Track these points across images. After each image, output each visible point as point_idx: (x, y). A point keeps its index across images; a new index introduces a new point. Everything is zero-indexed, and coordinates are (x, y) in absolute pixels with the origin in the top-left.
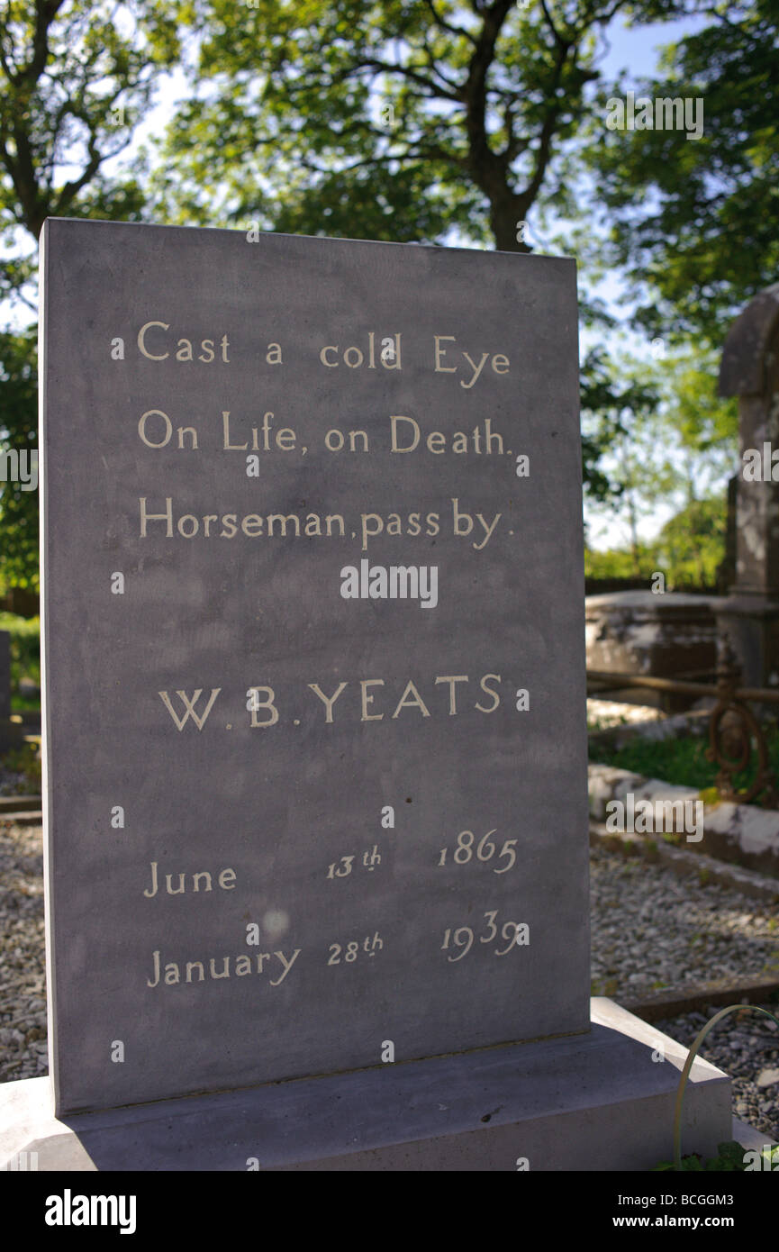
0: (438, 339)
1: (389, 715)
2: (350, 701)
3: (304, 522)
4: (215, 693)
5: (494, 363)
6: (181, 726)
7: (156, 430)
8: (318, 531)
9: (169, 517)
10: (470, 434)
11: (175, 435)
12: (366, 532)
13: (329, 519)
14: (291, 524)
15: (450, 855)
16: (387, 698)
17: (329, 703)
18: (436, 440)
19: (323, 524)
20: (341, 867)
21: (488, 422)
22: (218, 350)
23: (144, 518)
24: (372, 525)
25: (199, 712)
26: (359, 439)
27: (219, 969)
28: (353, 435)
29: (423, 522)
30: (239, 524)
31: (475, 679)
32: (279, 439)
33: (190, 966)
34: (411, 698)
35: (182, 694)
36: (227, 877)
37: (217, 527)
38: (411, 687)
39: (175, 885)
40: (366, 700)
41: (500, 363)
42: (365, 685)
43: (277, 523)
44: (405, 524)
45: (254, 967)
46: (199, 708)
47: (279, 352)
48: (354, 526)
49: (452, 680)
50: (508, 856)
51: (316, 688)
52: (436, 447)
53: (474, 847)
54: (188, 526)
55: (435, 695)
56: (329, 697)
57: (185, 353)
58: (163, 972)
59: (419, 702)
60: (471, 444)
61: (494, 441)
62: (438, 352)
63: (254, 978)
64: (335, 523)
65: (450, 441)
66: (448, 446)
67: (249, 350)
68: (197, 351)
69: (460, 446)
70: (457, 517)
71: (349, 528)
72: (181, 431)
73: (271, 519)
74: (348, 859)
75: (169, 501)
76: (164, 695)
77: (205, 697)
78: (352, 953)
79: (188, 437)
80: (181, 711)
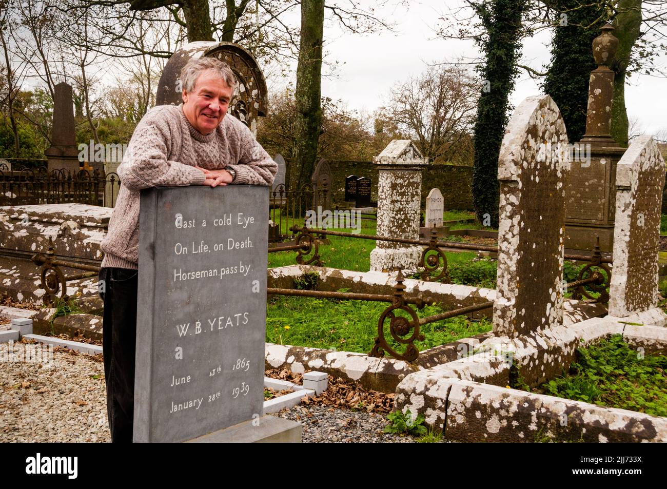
0: (239, 214)
1: (224, 327)
2: (216, 325)
3: (209, 272)
4: (188, 325)
6: (181, 335)
7: (178, 249)
8: (212, 275)
9: (180, 274)
10: (244, 242)
11: (182, 250)
12: (222, 274)
13: (214, 271)
14: (206, 274)
15: (235, 367)
17: (212, 325)
18: (237, 244)
19: (213, 273)
20: (212, 372)
21: (249, 238)
22: (192, 224)
23: (175, 275)
24: (223, 272)
25: (185, 331)
26: (221, 247)
27: (186, 406)
28: (220, 245)
29: (233, 269)
30: (195, 275)
31: (243, 314)
32: (204, 249)
33: (179, 406)
34: (229, 321)
35: (181, 326)
36: (189, 378)
37: (191, 276)
38: (229, 318)
39: (177, 382)
40: (220, 323)
41: (252, 219)
42: (220, 319)
43: (203, 274)
44: (230, 270)
45: (193, 404)
47: (205, 223)
48: (219, 272)
49: (238, 315)
50: (248, 366)
51: (209, 321)
52: (237, 247)
53: (241, 364)
54: (184, 277)
55: (234, 319)
56: (212, 323)
57: (185, 226)
58: (174, 408)
59: (231, 323)
60: (245, 245)
61: (250, 244)
62: (239, 218)
63: (194, 408)
66: (240, 246)
67: (198, 223)
68: (188, 225)
69: (243, 246)
70: (241, 267)
72: (184, 249)
74: (214, 370)
75: (181, 270)
76: (178, 326)
77: (186, 326)
78: (214, 398)
80: (181, 330)
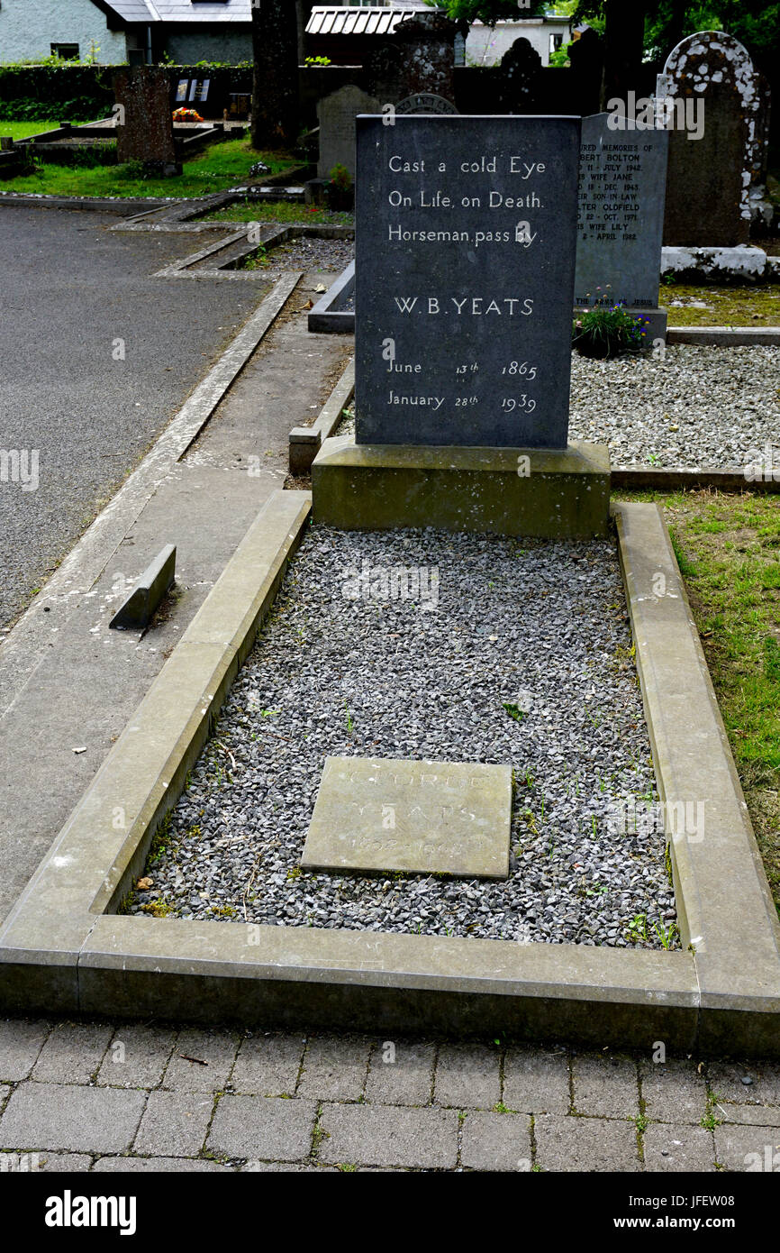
0: (512, 158)
1: (484, 313)
2: (467, 308)
3: (452, 235)
4: (415, 300)
5: (538, 167)
6: (402, 311)
7: (395, 198)
8: (458, 239)
9: (400, 232)
10: (525, 199)
11: (403, 201)
12: (478, 239)
13: (462, 234)
14: (447, 236)
15: (507, 370)
16: (483, 306)
17: (459, 306)
18: (509, 202)
19: (460, 236)
20: (462, 369)
21: (533, 194)
22: (419, 166)
23: (390, 232)
24: (480, 237)
26: (476, 202)
27: (414, 401)
28: (473, 200)
29: (502, 236)
30: (426, 235)
31: (521, 301)
32: (443, 202)
33: (403, 398)
34: (493, 306)
35: (403, 299)
36: (418, 368)
37: (418, 236)
38: (493, 302)
39: (399, 369)
40: (474, 306)
41: (541, 167)
42: (474, 300)
43: (441, 236)
44: (494, 237)
45: (427, 402)
46: (409, 305)
47: (444, 166)
48: (472, 237)
49: (512, 301)
50: (532, 374)
51: (454, 300)
52: (509, 204)
53: (518, 368)
54: (407, 236)
55: (504, 306)
56: (460, 303)
57: (407, 169)
58: (393, 399)
59: (497, 309)
60: (525, 203)
61: (536, 202)
62: (512, 164)
63: (428, 406)
64: (465, 235)
65: (516, 202)
66: (515, 204)
68: (412, 167)
69: (520, 204)
70: (517, 234)
71: (470, 238)
72: (405, 199)
73: (439, 234)
74: (465, 366)
75: (400, 227)
76: (396, 299)
77: (411, 301)
78: (465, 402)
79: (407, 201)
80: (402, 305)
